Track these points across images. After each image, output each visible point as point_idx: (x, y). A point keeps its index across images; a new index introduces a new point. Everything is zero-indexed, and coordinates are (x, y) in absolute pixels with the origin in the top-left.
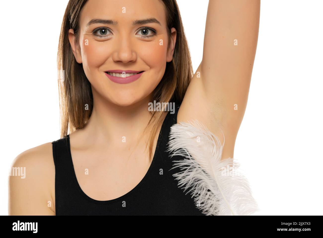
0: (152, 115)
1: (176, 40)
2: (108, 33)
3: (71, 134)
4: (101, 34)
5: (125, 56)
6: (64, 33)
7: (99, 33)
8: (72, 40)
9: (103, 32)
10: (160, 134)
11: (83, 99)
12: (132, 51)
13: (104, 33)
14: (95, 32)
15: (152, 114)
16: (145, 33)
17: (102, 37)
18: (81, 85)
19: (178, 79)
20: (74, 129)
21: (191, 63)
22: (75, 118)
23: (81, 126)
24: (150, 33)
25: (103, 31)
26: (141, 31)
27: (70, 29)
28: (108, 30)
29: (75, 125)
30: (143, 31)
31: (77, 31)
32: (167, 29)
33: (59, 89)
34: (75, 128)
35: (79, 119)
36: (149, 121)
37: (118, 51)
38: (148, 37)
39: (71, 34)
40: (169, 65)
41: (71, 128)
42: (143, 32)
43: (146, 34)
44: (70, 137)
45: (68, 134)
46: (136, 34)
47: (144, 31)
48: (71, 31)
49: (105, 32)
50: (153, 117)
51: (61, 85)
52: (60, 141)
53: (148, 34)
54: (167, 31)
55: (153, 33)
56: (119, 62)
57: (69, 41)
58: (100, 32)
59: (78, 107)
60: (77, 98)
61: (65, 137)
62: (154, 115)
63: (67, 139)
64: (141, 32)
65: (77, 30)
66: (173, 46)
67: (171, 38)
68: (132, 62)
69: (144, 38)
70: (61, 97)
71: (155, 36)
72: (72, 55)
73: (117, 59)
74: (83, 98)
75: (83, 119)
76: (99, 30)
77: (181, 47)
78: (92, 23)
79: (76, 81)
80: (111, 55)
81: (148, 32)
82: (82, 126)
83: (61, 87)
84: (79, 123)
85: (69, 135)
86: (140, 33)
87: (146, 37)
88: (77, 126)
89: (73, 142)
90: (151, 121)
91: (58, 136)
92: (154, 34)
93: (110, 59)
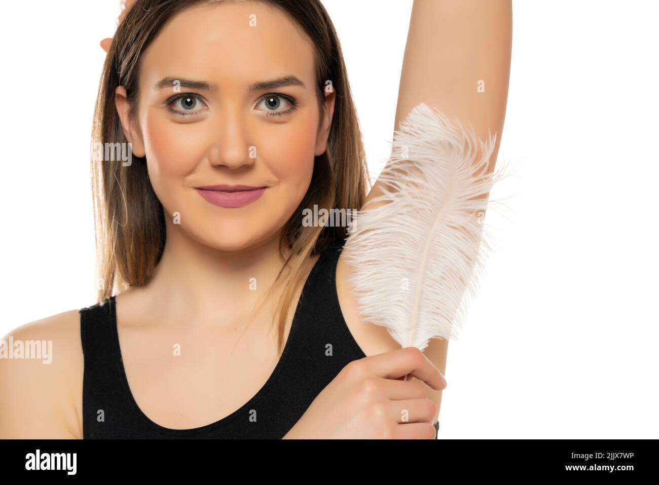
0: (284, 263)
1: (335, 109)
2: (198, 105)
3: (119, 295)
4: (183, 106)
5: (233, 156)
6: (105, 94)
7: (179, 106)
8: (123, 109)
9: (187, 103)
10: (299, 303)
11: (145, 229)
12: (247, 144)
13: (189, 105)
14: (171, 102)
15: (284, 260)
16: (273, 105)
17: (186, 114)
18: (142, 199)
19: (337, 189)
20: (126, 286)
21: (365, 155)
22: (129, 265)
23: (140, 282)
24: (283, 105)
25: (188, 99)
26: (266, 101)
27: (118, 85)
28: (198, 99)
29: (128, 279)
30: (269, 100)
31: (133, 94)
32: (316, 91)
33: (94, 207)
34: (128, 284)
35: (138, 268)
36: (278, 273)
37: (220, 144)
38: (279, 114)
39: (120, 96)
40: (320, 162)
41: (120, 284)
42: (270, 102)
43: (276, 106)
44: (117, 300)
45: (113, 296)
46: (255, 108)
47: (272, 100)
48: (120, 91)
49: (191, 102)
50: (287, 266)
51: (98, 200)
52: (96, 309)
53: (279, 105)
54: (317, 96)
55: (288, 105)
56: (221, 167)
57: (116, 109)
58: (182, 102)
59: (135, 245)
60: (132, 225)
61: (107, 300)
62: (289, 262)
63: (111, 304)
64: (266, 104)
65: (133, 92)
66: (328, 122)
67: (324, 107)
68: (246, 168)
69: (272, 116)
70: (99, 223)
71: (293, 112)
72: (122, 137)
73: (217, 161)
74: (146, 226)
75: (144, 268)
76: (180, 98)
77: (344, 124)
78: (165, 86)
79: (130, 193)
80: (206, 153)
81: (279, 103)
82: (143, 282)
83: (99, 203)
84: (136, 275)
85: (115, 297)
86: (263, 106)
87: (277, 114)
88: (132, 281)
89: (122, 311)
90: (282, 273)
91: (91, 299)
92: (291, 108)
93: (206, 162)
